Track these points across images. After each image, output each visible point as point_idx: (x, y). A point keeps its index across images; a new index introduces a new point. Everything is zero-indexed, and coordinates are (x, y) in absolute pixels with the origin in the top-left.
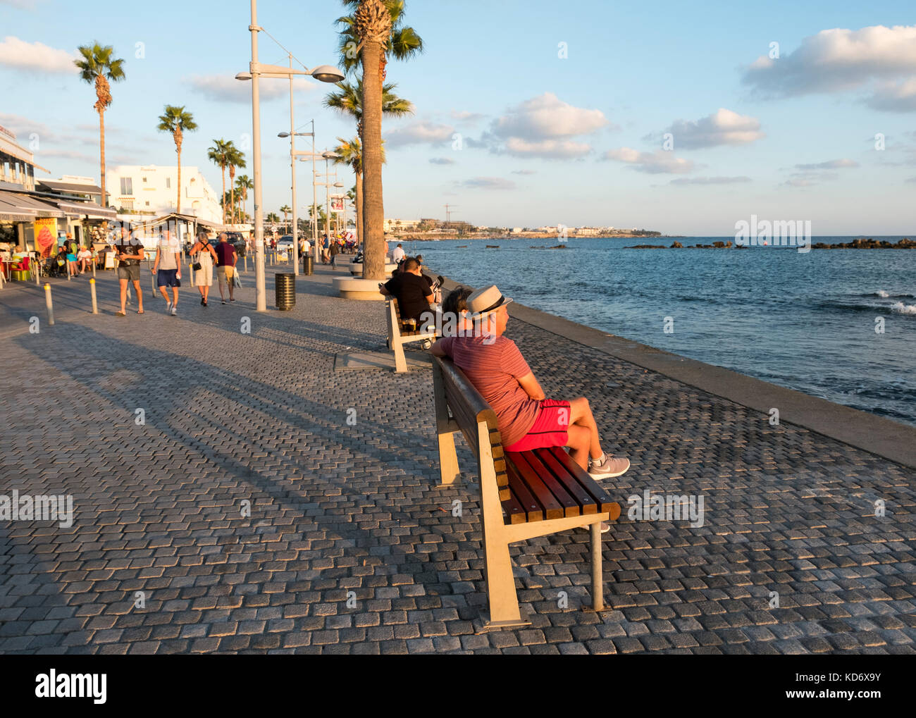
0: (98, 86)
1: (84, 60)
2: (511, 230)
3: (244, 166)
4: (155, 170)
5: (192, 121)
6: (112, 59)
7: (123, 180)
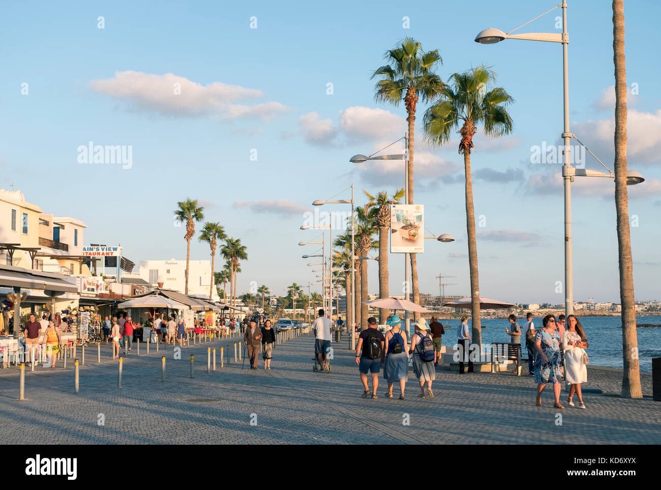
0: (188, 225)
1: (181, 210)
2: (526, 307)
3: (246, 258)
4: (177, 264)
5: (224, 233)
6: (197, 207)
7: (151, 271)
